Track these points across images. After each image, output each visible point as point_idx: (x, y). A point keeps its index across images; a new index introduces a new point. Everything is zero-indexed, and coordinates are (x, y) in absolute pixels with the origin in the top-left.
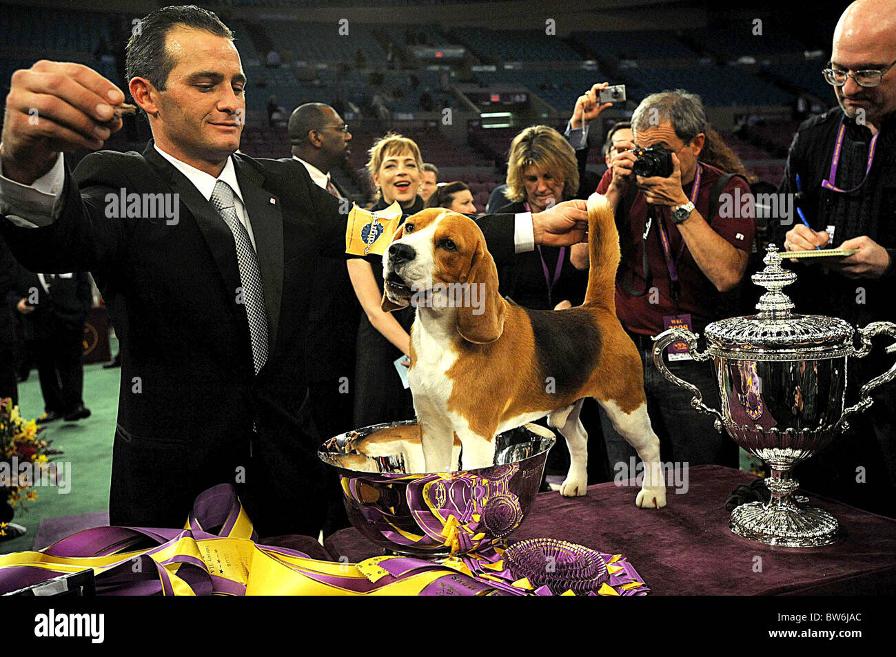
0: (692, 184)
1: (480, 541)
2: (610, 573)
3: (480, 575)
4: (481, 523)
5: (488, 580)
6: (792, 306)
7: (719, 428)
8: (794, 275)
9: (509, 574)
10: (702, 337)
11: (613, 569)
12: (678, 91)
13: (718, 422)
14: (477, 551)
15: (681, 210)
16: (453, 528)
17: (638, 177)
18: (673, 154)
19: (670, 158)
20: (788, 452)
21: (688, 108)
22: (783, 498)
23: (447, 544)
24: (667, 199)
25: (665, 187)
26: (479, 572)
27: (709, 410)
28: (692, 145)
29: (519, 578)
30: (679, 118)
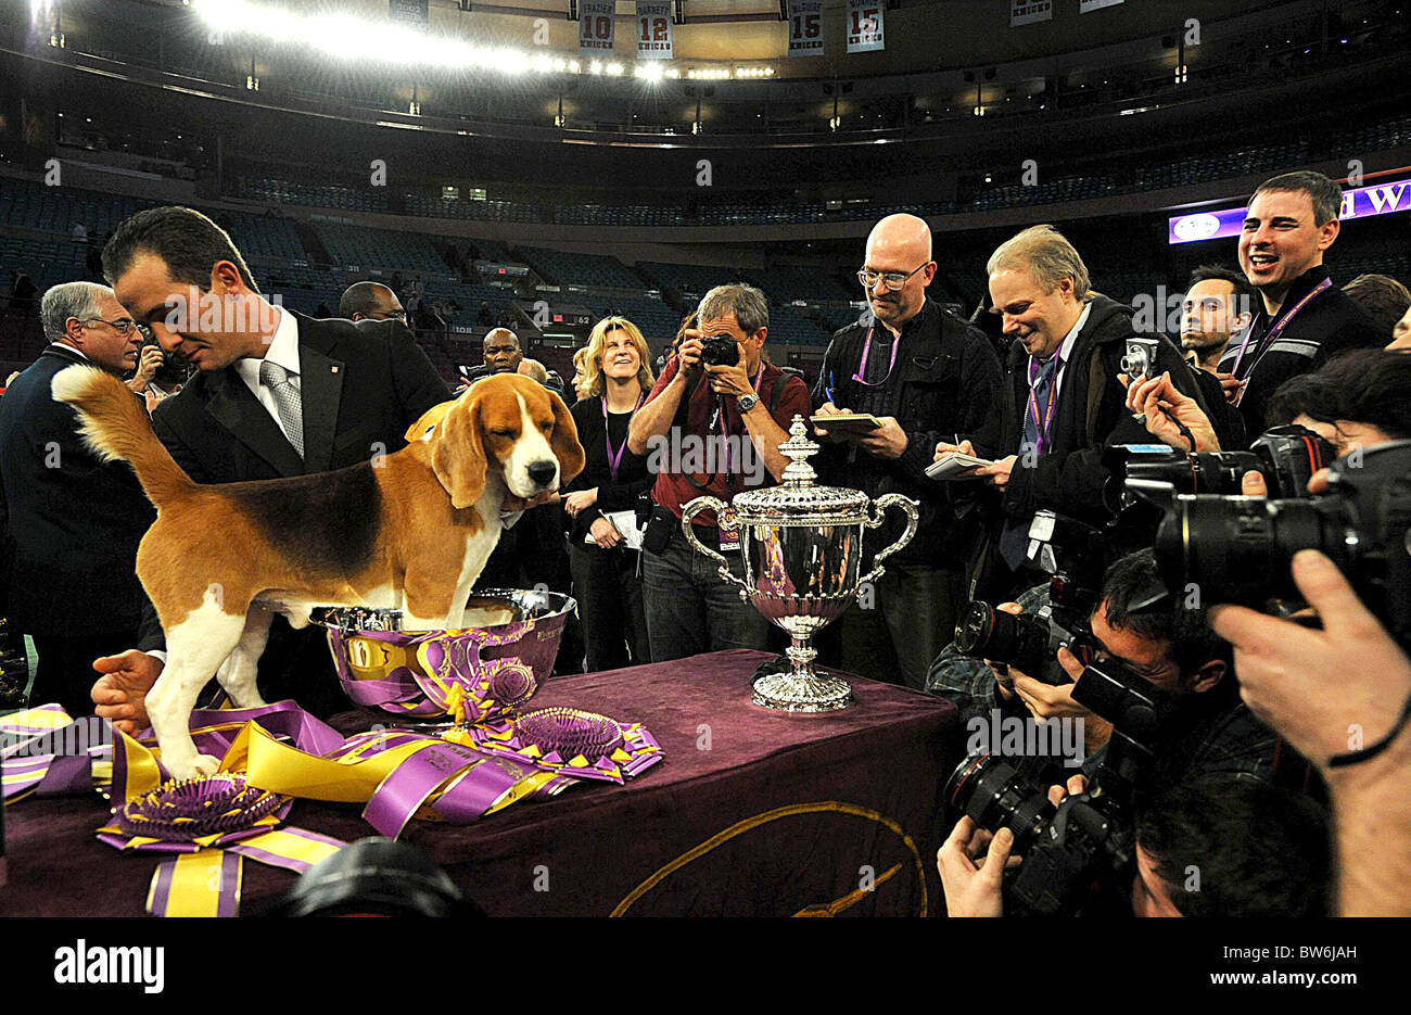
0: (755, 377)
1: (488, 709)
2: (626, 739)
3: (484, 744)
4: (489, 691)
5: (492, 749)
6: (815, 476)
7: (744, 598)
8: (818, 446)
9: (517, 742)
10: (730, 506)
11: (629, 736)
12: (742, 285)
13: (743, 593)
14: (486, 721)
15: (747, 399)
16: (458, 696)
17: (706, 364)
18: (739, 344)
19: (736, 346)
20: (808, 620)
21: (751, 301)
22: (802, 666)
23: (450, 712)
24: (733, 388)
25: (732, 376)
26: (483, 741)
27: (735, 580)
28: (755, 337)
29: (527, 745)
30: (741, 310)
